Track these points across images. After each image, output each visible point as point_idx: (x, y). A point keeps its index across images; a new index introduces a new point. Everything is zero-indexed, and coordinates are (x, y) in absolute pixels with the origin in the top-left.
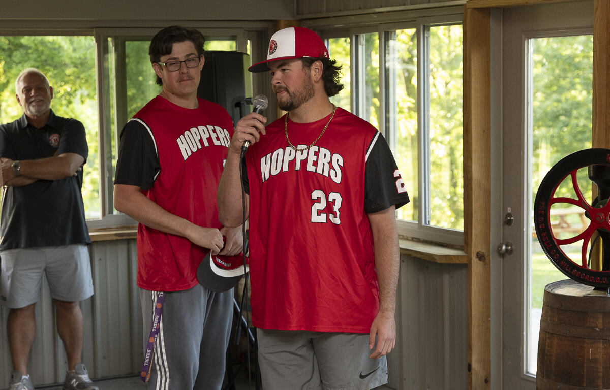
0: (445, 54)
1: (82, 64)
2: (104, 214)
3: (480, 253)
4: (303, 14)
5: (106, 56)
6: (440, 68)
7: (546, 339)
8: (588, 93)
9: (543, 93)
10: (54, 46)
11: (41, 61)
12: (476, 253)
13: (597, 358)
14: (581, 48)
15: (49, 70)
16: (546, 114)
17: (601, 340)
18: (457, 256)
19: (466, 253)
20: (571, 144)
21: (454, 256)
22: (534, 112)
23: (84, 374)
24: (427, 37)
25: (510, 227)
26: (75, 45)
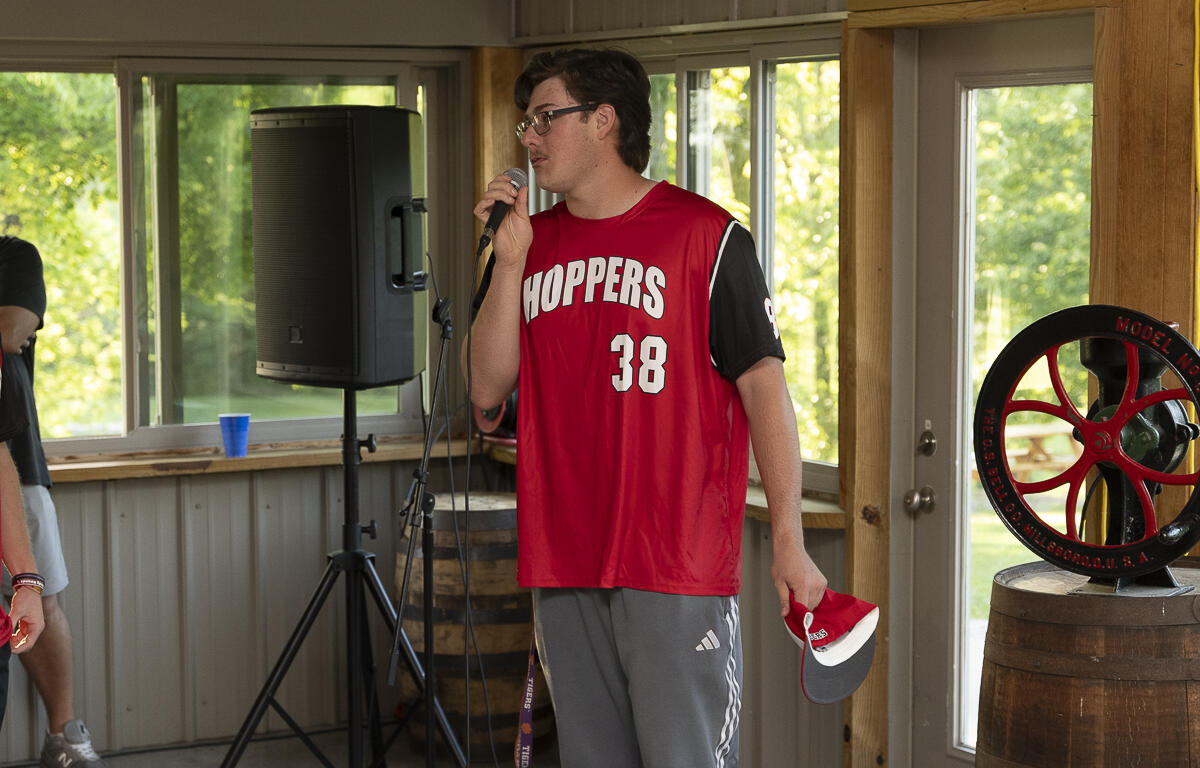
0: (811, 119)
1: (93, 129)
2: (130, 426)
3: (871, 509)
4: (528, 35)
5: (138, 114)
6: (801, 147)
7: (995, 678)
9: (1002, 196)
10: (39, 93)
11: (12, 123)
12: (862, 508)
13: (1093, 716)
14: (1074, 110)
15: (28, 141)
16: (1003, 236)
17: (1103, 681)
18: (826, 515)
19: (843, 508)
20: (1054, 297)
21: (820, 515)
22: (979, 232)
23: (82, 742)
24: (771, 84)
25: (930, 458)
26: (83, 92)
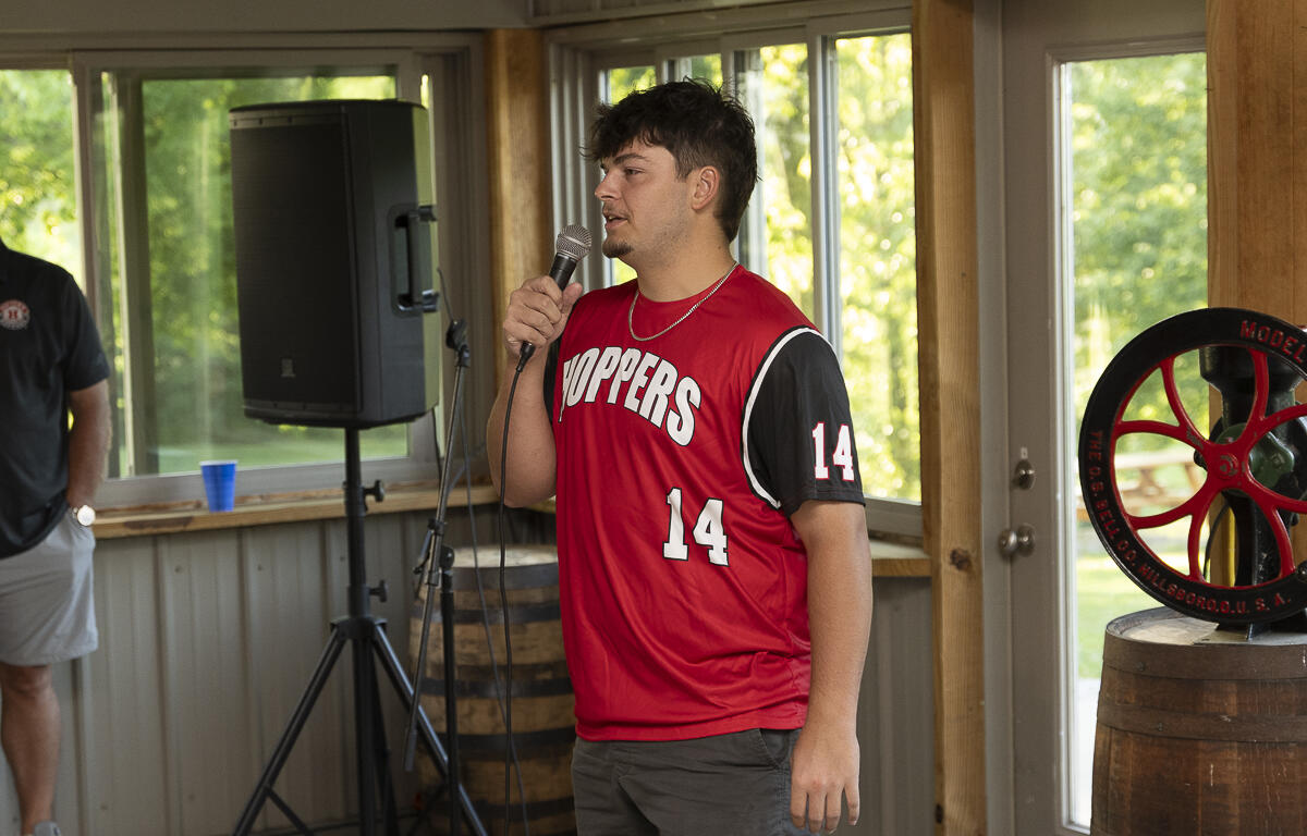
0: (876, 105)
1: (47, 139)
3: (960, 553)
4: (548, 14)
5: (98, 116)
6: (865, 139)
7: (1110, 744)
8: (1199, 190)
9: (1099, 191)
12: (950, 552)
13: (1226, 785)
14: (1181, 87)
16: (1102, 238)
17: (1236, 744)
18: (908, 561)
19: (928, 553)
20: (1161, 305)
21: (901, 561)
22: (1076, 233)
24: (832, 63)
25: (1027, 492)
